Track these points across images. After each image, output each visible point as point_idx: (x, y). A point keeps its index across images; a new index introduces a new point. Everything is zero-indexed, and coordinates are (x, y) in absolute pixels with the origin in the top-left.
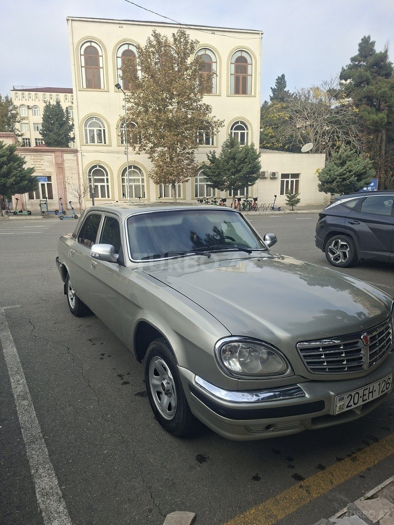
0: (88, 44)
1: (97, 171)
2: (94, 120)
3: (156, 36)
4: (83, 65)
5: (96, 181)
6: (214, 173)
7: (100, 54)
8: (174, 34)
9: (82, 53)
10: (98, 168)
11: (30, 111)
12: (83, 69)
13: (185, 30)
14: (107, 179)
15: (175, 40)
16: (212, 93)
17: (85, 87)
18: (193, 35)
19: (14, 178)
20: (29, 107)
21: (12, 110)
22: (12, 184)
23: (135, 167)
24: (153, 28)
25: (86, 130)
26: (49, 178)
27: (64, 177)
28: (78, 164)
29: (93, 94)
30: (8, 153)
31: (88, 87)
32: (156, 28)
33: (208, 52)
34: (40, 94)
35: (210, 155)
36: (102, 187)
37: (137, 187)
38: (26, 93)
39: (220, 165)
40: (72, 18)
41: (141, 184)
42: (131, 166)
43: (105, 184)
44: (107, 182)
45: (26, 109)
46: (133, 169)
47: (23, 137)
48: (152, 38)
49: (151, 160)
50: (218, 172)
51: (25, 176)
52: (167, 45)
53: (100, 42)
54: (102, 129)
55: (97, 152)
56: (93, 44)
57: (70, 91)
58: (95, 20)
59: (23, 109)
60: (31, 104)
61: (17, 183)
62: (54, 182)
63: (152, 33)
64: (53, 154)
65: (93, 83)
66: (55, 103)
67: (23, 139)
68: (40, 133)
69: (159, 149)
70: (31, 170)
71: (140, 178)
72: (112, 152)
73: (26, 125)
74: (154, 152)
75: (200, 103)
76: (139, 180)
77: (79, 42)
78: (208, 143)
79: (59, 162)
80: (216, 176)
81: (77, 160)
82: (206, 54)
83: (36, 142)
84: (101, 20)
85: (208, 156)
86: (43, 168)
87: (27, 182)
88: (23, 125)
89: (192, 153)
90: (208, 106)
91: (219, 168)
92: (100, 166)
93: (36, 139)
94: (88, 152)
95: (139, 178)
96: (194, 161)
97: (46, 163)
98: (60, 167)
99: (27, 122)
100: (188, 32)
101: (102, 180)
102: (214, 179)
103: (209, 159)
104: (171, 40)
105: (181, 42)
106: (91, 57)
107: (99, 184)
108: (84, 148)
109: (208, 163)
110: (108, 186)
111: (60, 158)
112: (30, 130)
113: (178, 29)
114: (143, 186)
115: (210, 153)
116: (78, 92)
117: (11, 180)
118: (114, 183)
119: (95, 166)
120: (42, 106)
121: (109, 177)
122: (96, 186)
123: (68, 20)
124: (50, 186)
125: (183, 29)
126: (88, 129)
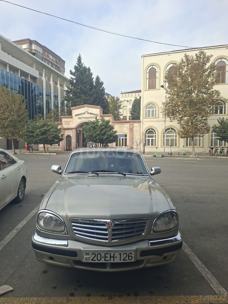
0: (151, 67)
1: (150, 131)
2: (151, 105)
3: (186, 56)
4: (148, 78)
5: (149, 137)
6: (221, 131)
7: (157, 71)
8: (196, 54)
9: (148, 72)
10: (151, 130)
11: (128, 103)
12: (148, 80)
13: (203, 50)
14: (155, 136)
15: (197, 57)
16: (225, 83)
17: (147, 88)
18: (208, 53)
19: (107, 136)
20: (127, 101)
21: (118, 103)
22: (106, 139)
23: (172, 129)
24: (185, 53)
25: (146, 111)
26: (126, 136)
27: (133, 135)
28: (140, 128)
29: (152, 92)
30: (106, 124)
31: (149, 88)
32: (187, 52)
33: (223, 60)
34: (134, 94)
35: (220, 120)
36: (152, 140)
37: (172, 140)
38: (127, 94)
39: (225, 126)
40: (144, 56)
41: (175, 138)
42: (170, 128)
43: (154, 138)
44: (155, 137)
45: (126, 102)
46: (170, 130)
47: (123, 116)
48: (184, 58)
49: (179, 124)
50: (224, 130)
51: (112, 135)
52: (193, 60)
53: (158, 65)
54: (155, 109)
55: (151, 121)
56: (154, 67)
57: (140, 91)
58: (152, 55)
59: (125, 102)
60: (128, 99)
61: (107, 138)
62: (128, 138)
63: (184, 55)
64: (129, 124)
65: (152, 86)
66: (139, 98)
67: (124, 117)
68: (130, 114)
69: (186, 118)
70: (116, 132)
71: (175, 135)
72: (159, 121)
73: (125, 110)
74: (182, 120)
75: (212, 90)
76: (174, 136)
77: (147, 66)
78: (221, 112)
79: (131, 127)
80: (223, 133)
81: (140, 126)
82: (222, 61)
83: (129, 118)
84: (159, 54)
85: (219, 121)
86: (123, 131)
87: (112, 138)
88: (124, 110)
89: (206, 119)
90: (217, 91)
91: (224, 128)
92: (152, 129)
93: (129, 116)
94: (146, 122)
95: (173, 135)
96: (207, 124)
97: (125, 128)
98: (131, 130)
99: (126, 108)
100: (205, 51)
101: (152, 136)
102: (221, 135)
103: (219, 123)
104: (195, 57)
105: (201, 58)
106: (152, 73)
107: (150, 139)
108: (144, 120)
109: (218, 125)
110: (155, 139)
111: (132, 125)
112: (127, 112)
113: (199, 51)
114: (176, 139)
115: (220, 119)
116: (144, 92)
117: (105, 137)
118: (159, 138)
119: (150, 129)
120: (133, 99)
121: (156, 135)
122: (149, 140)
123: (142, 57)
124: (126, 139)
125: (202, 50)
126: (147, 110)
